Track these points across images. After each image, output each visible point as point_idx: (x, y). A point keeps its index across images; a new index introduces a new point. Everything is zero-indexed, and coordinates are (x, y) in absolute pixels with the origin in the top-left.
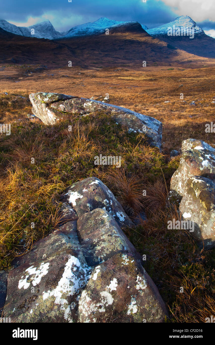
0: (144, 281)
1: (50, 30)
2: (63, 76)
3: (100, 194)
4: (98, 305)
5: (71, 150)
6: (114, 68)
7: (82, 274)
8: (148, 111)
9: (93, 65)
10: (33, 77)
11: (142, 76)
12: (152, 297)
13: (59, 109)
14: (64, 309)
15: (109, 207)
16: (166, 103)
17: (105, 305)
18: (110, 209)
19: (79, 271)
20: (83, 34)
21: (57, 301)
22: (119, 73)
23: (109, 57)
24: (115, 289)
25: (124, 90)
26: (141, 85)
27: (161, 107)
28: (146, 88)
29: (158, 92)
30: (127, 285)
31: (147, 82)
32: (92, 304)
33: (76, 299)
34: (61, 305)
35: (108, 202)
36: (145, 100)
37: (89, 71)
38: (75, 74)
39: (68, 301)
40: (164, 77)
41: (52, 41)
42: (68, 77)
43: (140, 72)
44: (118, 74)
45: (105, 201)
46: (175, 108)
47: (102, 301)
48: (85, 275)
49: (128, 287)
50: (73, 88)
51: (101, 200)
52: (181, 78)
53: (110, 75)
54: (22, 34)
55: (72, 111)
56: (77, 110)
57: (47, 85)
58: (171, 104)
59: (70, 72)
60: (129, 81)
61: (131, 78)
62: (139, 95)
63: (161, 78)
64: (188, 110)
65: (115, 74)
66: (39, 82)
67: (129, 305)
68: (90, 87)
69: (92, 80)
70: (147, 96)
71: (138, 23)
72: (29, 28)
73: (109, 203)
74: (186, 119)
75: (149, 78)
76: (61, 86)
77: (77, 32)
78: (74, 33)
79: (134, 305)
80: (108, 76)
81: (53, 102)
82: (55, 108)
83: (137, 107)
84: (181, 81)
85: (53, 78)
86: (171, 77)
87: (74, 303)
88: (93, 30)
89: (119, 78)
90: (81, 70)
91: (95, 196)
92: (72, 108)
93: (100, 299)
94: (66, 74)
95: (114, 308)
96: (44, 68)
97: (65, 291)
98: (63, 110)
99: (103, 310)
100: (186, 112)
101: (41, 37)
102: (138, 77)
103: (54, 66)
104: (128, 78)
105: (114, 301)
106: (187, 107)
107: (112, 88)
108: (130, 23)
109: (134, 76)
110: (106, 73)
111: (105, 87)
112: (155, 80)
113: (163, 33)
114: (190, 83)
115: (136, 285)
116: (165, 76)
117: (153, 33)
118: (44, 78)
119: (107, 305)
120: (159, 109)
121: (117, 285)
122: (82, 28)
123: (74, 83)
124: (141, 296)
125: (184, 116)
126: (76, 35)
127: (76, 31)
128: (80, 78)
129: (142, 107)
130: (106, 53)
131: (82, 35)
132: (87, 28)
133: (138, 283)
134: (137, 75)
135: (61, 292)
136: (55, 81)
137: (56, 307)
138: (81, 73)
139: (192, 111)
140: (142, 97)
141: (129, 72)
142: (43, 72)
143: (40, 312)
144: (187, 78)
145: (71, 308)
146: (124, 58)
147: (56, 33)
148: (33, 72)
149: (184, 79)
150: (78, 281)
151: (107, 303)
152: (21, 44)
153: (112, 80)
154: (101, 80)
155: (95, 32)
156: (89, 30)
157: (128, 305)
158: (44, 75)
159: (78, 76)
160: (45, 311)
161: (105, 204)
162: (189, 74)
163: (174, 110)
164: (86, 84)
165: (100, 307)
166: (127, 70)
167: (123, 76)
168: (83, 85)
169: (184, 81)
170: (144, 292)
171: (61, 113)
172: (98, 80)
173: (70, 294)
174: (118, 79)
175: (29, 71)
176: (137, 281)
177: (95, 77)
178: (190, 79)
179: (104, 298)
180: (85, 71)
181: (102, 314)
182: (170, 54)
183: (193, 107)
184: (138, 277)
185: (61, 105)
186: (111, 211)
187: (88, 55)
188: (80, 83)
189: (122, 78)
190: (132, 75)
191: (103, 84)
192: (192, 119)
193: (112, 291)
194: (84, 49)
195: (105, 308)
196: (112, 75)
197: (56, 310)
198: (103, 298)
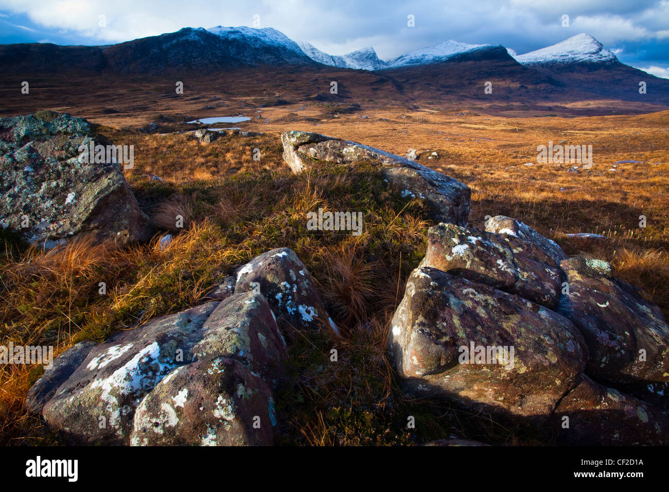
0: (230, 407)
1: (371, 58)
2: (381, 120)
3: (277, 272)
4: (154, 420)
5: (289, 209)
6: (457, 110)
7: (152, 370)
8: (493, 176)
9: (427, 105)
10: (340, 120)
11: (499, 124)
12: (241, 437)
13: (308, 153)
14: (111, 410)
15: (288, 295)
16: (527, 166)
17: (164, 424)
18: (290, 297)
19: (149, 365)
20: (417, 62)
21: (104, 396)
22: (463, 119)
23: (452, 95)
24: (182, 405)
25: (468, 143)
26: (495, 138)
27: (517, 171)
28: (504, 143)
29: (521, 149)
30: (200, 405)
31: (506, 134)
32: (145, 416)
33: (132, 403)
34: (107, 403)
35: (288, 286)
36: (497, 161)
37: (419, 114)
38: (397, 118)
39: (119, 401)
40: (537, 127)
41: (372, 72)
42: (387, 120)
43: (498, 118)
44: (461, 120)
45: (283, 283)
46: (540, 174)
47: (161, 417)
48: (158, 374)
49: (201, 409)
50: (392, 136)
51: (276, 281)
52: (567, 130)
53: (450, 121)
54: (334, 65)
55: (325, 158)
56: (332, 157)
57: (357, 131)
58: (535, 168)
59: (392, 114)
60: (477, 131)
61: (481, 126)
62: (487, 152)
63: (532, 128)
64: (561, 179)
65: (457, 120)
66: (347, 127)
67: (203, 438)
68: (416, 136)
69: (421, 126)
70: (500, 154)
71: (502, 47)
72: (344, 57)
73: (291, 289)
74: (552, 192)
75: (510, 128)
76: (376, 133)
77: (408, 61)
78: (404, 61)
79: (212, 440)
80: (446, 123)
81: (301, 144)
82: (303, 152)
83: (477, 169)
84: (565, 135)
85: (367, 121)
86: (548, 128)
87: (129, 408)
88: (431, 58)
89: (463, 125)
90: (408, 112)
91: (269, 273)
92: (326, 154)
93: (159, 413)
94: (386, 116)
95: (177, 433)
96: (356, 108)
97: (116, 385)
98: (313, 156)
99: (159, 430)
100: (556, 182)
101: (358, 68)
102: (493, 125)
103: (371, 106)
104: (477, 126)
105: (178, 423)
106: (563, 175)
107: (450, 140)
108: (488, 48)
109: (486, 124)
110: (444, 117)
111: (438, 138)
112: (521, 131)
113: (542, 60)
114: (580, 139)
115: (214, 409)
116: (539, 125)
117: (525, 61)
118: (353, 121)
119: (167, 426)
120: (512, 174)
121: (185, 400)
122: (416, 55)
123: (395, 130)
124: (226, 431)
125: (550, 187)
126: (406, 65)
127: (407, 59)
128: (405, 123)
129: (486, 169)
130: (448, 90)
131: (416, 64)
132: (423, 55)
133: (219, 407)
134: (493, 123)
135: (112, 385)
136: (368, 125)
137: (101, 404)
138: (407, 117)
139: (568, 181)
140: (492, 155)
141: (480, 118)
142: (354, 113)
143: (80, 404)
144: (578, 130)
145: (121, 412)
146: (474, 97)
147: (380, 62)
148: (341, 113)
149: (573, 131)
150: (141, 377)
151: (167, 422)
152: (331, 76)
153: (451, 128)
154: (435, 127)
155: (434, 60)
156: (427, 57)
157: (201, 437)
158: (355, 117)
159: (401, 121)
160: (87, 404)
161: (283, 289)
162: (582, 125)
163: (539, 177)
164: (411, 132)
165: (157, 425)
166: (476, 115)
167: (469, 123)
168: (407, 132)
169: (571, 135)
170: (232, 425)
171: (310, 160)
172: (429, 127)
173: (122, 391)
174: (461, 127)
175: (336, 112)
176: (217, 403)
177: (426, 122)
178: (583, 132)
179: (165, 414)
180: (413, 114)
181: (157, 437)
182: (551, 92)
183: (574, 175)
184: (220, 398)
185: (312, 149)
186: (290, 301)
187: (421, 92)
188: (402, 130)
189: (467, 125)
190: (483, 122)
191: (436, 132)
192: (563, 194)
193: (178, 407)
194: (416, 83)
195: (164, 428)
196: (453, 120)
197: (100, 409)
198: (162, 412)
